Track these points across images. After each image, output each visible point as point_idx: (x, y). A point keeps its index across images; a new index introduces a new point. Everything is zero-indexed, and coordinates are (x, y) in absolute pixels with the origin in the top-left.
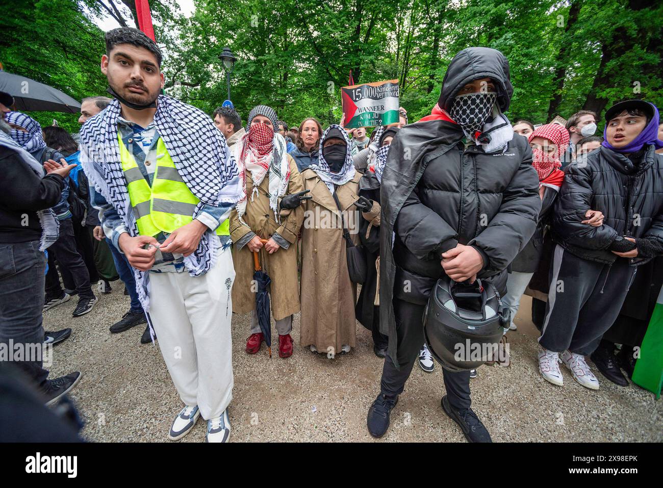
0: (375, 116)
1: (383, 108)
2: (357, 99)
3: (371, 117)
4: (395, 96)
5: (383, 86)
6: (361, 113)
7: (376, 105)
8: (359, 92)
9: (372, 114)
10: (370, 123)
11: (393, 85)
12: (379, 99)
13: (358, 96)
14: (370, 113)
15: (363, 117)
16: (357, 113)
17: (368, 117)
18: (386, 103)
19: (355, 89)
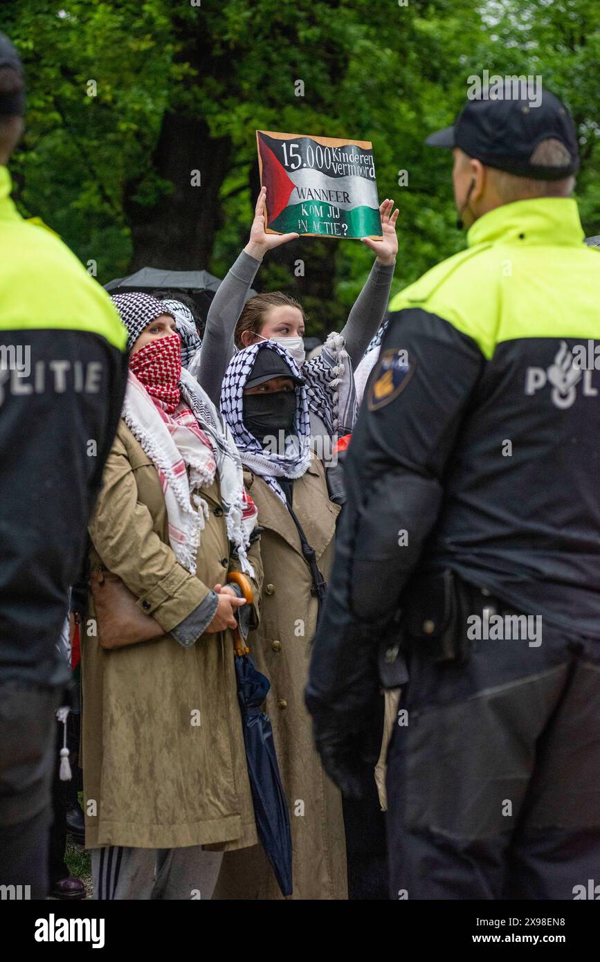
0: (331, 214)
1: (346, 198)
2: (293, 166)
3: (325, 215)
4: (368, 178)
5: (343, 149)
6: (302, 200)
7: (333, 188)
8: (295, 151)
9: (326, 207)
10: (323, 227)
11: (362, 151)
12: (337, 176)
13: (294, 160)
14: (322, 204)
15: (307, 209)
16: (295, 199)
17: (318, 212)
18: (352, 189)
19: (288, 143)
